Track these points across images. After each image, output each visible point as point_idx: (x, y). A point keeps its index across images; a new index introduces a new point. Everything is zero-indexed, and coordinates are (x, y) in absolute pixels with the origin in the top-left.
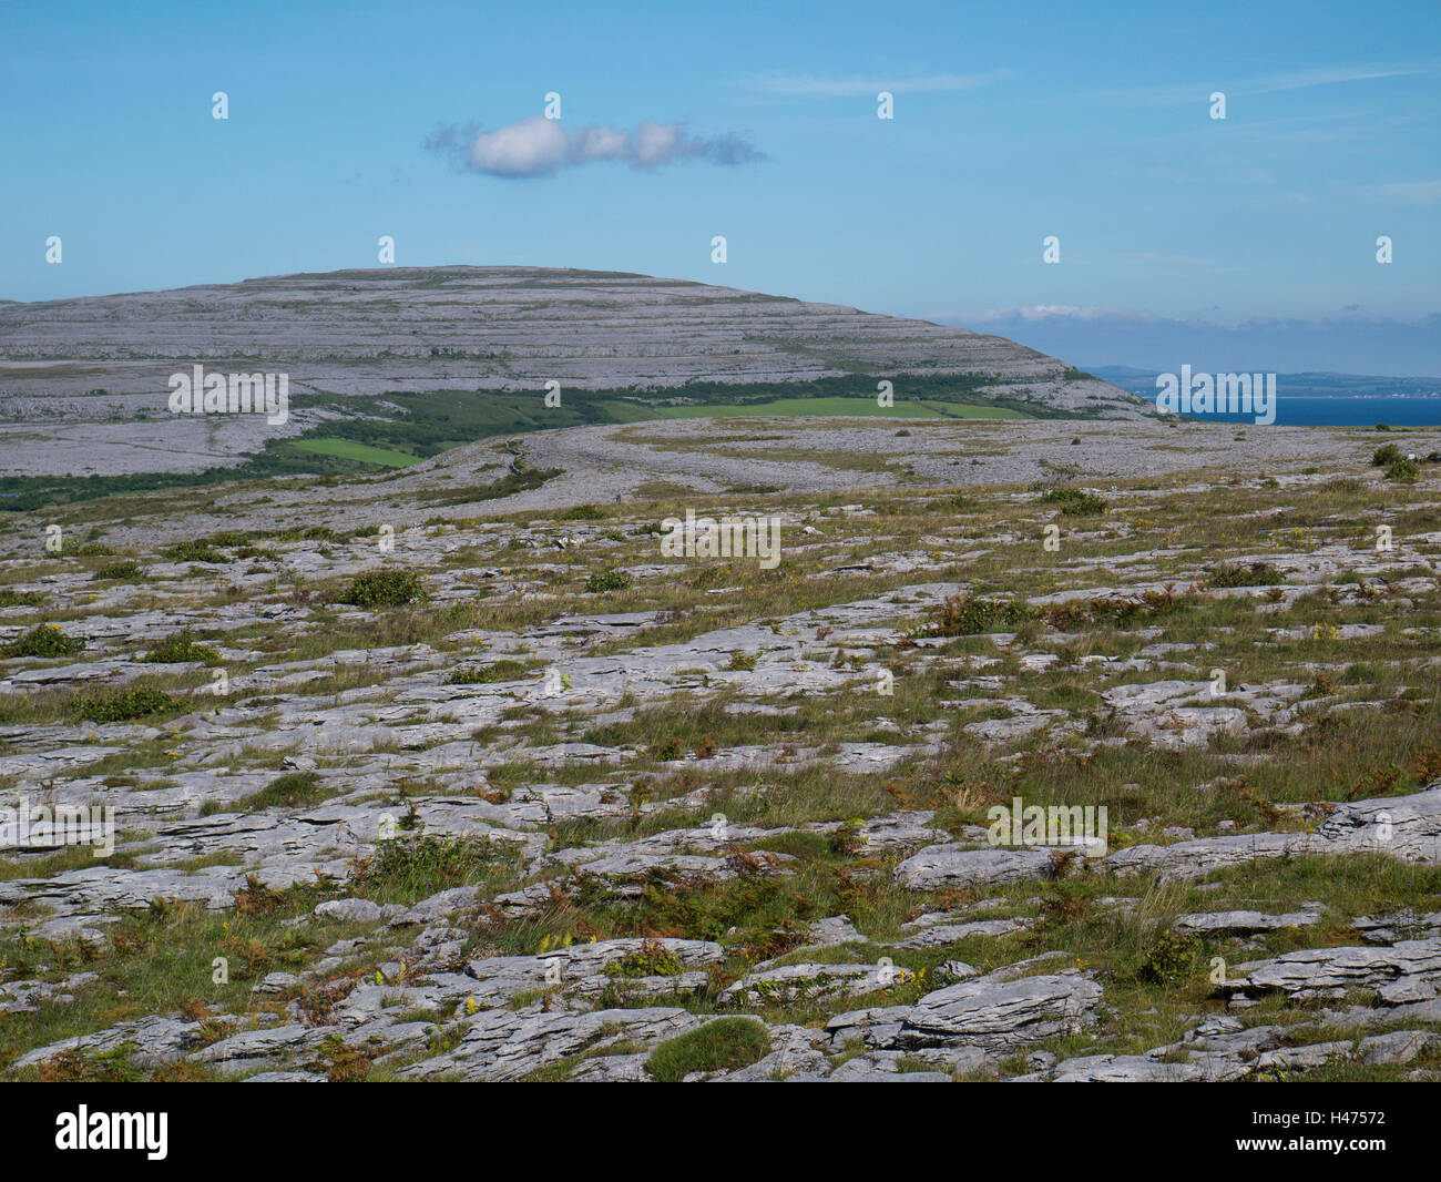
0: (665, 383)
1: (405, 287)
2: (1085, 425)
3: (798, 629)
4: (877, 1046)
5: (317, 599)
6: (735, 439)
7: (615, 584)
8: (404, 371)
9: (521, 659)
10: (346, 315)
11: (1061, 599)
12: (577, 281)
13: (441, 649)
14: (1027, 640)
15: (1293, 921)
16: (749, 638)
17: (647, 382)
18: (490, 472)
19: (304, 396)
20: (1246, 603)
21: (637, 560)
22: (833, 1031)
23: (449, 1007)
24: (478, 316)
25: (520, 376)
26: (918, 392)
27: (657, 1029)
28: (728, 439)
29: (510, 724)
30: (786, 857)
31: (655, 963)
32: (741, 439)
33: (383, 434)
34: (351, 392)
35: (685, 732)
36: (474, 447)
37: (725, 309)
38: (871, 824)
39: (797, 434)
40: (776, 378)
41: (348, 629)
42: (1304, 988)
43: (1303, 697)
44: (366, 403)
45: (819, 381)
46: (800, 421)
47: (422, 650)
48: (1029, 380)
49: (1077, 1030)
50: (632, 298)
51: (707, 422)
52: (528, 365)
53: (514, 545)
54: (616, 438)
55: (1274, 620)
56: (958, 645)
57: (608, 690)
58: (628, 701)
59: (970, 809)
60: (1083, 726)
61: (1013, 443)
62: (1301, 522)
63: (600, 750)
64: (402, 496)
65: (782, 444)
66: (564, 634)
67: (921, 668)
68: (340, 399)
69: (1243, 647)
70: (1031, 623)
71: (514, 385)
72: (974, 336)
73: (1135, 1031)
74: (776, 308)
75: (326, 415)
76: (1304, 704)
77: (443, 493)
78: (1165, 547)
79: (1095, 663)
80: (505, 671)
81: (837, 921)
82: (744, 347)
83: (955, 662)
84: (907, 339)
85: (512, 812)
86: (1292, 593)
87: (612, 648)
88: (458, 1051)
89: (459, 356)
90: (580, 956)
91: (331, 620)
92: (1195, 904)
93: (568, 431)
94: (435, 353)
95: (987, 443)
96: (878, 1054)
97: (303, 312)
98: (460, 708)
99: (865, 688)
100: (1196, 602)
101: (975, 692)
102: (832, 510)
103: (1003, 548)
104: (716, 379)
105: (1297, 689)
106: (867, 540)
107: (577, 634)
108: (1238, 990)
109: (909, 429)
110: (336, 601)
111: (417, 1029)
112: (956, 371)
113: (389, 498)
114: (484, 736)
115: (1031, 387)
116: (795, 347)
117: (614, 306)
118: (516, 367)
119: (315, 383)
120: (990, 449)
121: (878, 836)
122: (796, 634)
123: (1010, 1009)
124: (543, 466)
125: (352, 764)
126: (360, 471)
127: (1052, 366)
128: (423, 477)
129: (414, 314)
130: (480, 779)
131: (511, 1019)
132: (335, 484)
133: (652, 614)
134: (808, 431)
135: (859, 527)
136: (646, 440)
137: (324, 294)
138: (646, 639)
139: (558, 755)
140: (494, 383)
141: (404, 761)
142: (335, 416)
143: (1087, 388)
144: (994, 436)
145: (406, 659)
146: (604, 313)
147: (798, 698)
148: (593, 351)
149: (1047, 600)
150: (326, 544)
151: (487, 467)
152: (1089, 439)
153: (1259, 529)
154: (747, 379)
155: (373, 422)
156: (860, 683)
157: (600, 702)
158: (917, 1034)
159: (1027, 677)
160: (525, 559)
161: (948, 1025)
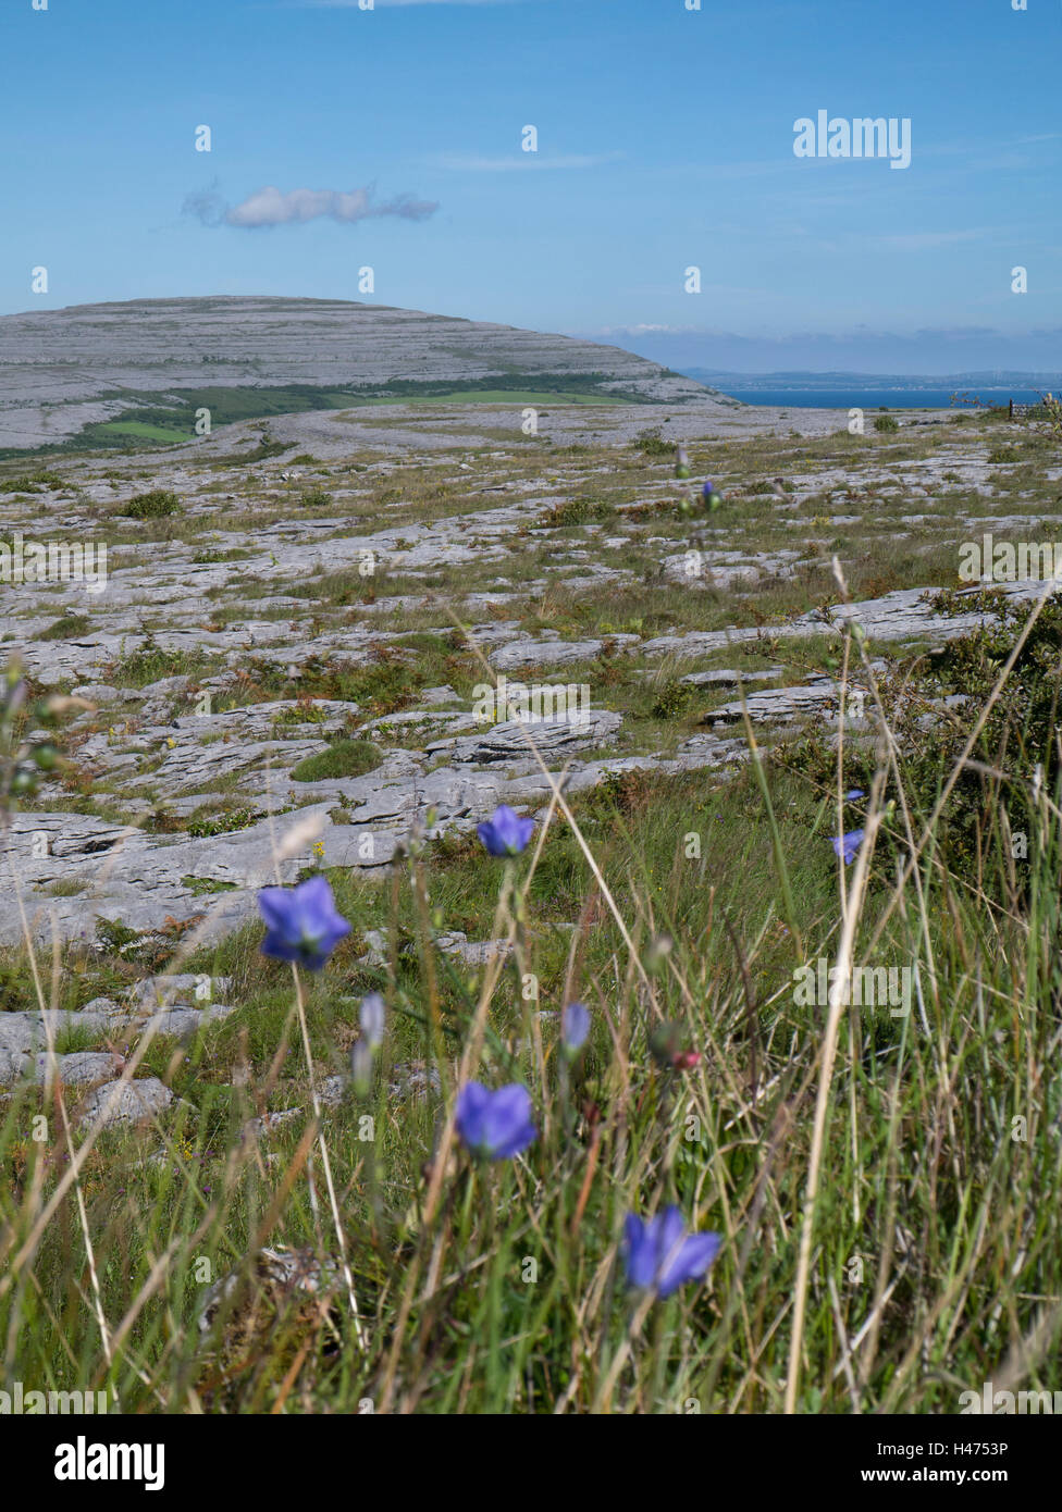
0: (373, 381)
1: (183, 311)
2: (674, 408)
3: (447, 527)
4: (459, 760)
5: (103, 515)
6: (423, 419)
7: (320, 501)
8: (184, 373)
9: (247, 549)
10: (141, 332)
11: (638, 504)
12: (308, 307)
13: (190, 544)
14: (610, 529)
15: (763, 676)
16: (410, 533)
17: (360, 380)
18: (245, 445)
19: (111, 391)
20: (768, 504)
21: (339, 487)
22: (430, 752)
23: (158, 744)
24: (238, 333)
25: (268, 376)
26: (555, 387)
27: (304, 754)
28: (418, 420)
29: (232, 587)
30: (412, 651)
31: (308, 715)
32: (428, 419)
33: (169, 419)
34: (145, 388)
35: (356, 589)
36: (235, 426)
37: (416, 327)
38: (474, 628)
39: (468, 415)
40: (453, 377)
41: (124, 532)
42: (765, 714)
43: (799, 559)
44: (156, 396)
45: (485, 379)
46: (469, 406)
47: (176, 544)
48: (635, 378)
49: (602, 745)
50: (348, 319)
51: (402, 407)
52: (274, 368)
53: (252, 479)
54: (338, 419)
55: (786, 514)
56: (560, 533)
57: (306, 565)
58: (319, 570)
59: (547, 618)
60: (642, 579)
61: (623, 421)
62: (814, 456)
63: (296, 600)
64: (182, 462)
65: (457, 423)
66: (280, 533)
67: (532, 547)
68: (138, 394)
69: (763, 530)
70: (613, 518)
71: (263, 383)
72: (595, 346)
73: (644, 746)
74: (451, 325)
75: (127, 405)
76: (799, 564)
77: (211, 460)
78: (716, 473)
79: (657, 542)
80: (234, 555)
81: (444, 689)
82: (430, 354)
83: (557, 543)
84: (547, 349)
85: (227, 638)
86: (800, 497)
87: (313, 541)
88: (160, 771)
89: (223, 362)
90: (255, 712)
91: (113, 527)
92: (697, 669)
93: (302, 414)
94: (206, 359)
95: (604, 422)
96: (458, 765)
97: (110, 330)
98: (199, 578)
99: (490, 560)
100: (732, 503)
101: (569, 560)
102: (483, 455)
103: (603, 476)
104: (410, 378)
105: (796, 554)
106: (505, 473)
107: (289, 533)
108: (719, 718)
109: (548, 412)
110: (117, 515)
111: (131, 758)
112: (583, 371)
113: (172, 463)
114: (212, 593)
115: (636, 383)
116: (467, 354)
117: (335, 324)
118: (265, 369)
119: (117, 382)
120: (606, 426)
121: (479, 636)
122: (446, 529)
123: (556, 731)
124: (284, 439)
125: (116, 611)
126: (153, 445)
127: (651, 367)
128: (198, 449)
129: (190, 331)
130: (206, 618)
131: (200, 750)
132: (134, 454)
133: (344, 520)
134: (476, 413)
135: (500, 465)
136: (359, 420)
137: (124, 317)
138: (338, 534)
139: (263, 604)
140: (249, 381)
141: (154, 609)
142: (135, 406)
143: (677, 383)
144: (608, 417)
145: (164, 550)
146: (328, 330)
147: (443, 566)
148: (321, 358)
149: (628, 505)
150: (116, 481)
151: (243, 441)
152: (678, 418)
153: (784, 461)
154: (432, 378)
155: (161, 410)
156: (487, 557)
157: (300, 572)
158: (488, 751)
159: (607, 552)
160: (258, 488)
161: (511, 744)
